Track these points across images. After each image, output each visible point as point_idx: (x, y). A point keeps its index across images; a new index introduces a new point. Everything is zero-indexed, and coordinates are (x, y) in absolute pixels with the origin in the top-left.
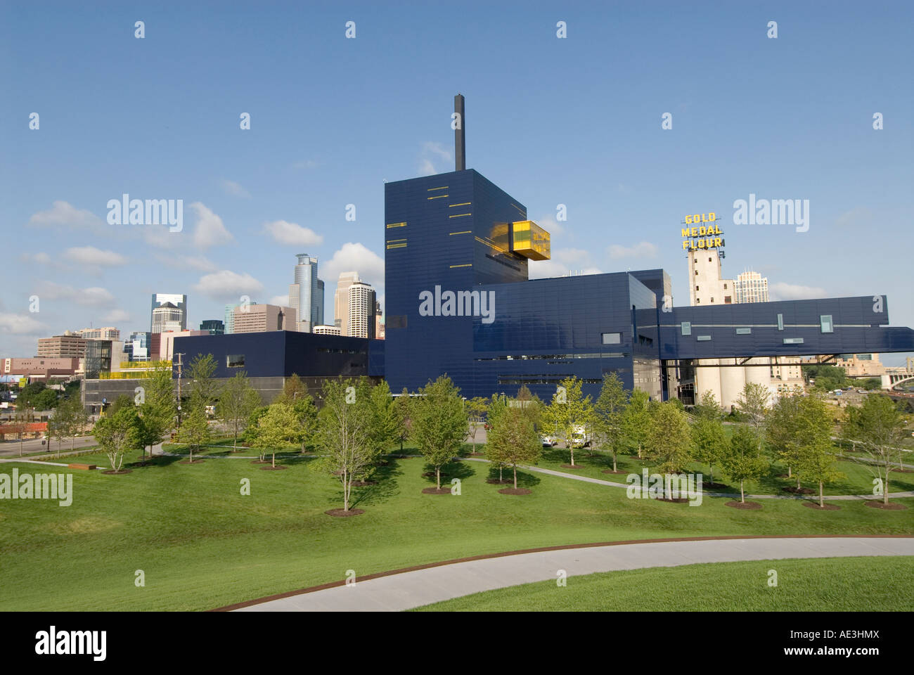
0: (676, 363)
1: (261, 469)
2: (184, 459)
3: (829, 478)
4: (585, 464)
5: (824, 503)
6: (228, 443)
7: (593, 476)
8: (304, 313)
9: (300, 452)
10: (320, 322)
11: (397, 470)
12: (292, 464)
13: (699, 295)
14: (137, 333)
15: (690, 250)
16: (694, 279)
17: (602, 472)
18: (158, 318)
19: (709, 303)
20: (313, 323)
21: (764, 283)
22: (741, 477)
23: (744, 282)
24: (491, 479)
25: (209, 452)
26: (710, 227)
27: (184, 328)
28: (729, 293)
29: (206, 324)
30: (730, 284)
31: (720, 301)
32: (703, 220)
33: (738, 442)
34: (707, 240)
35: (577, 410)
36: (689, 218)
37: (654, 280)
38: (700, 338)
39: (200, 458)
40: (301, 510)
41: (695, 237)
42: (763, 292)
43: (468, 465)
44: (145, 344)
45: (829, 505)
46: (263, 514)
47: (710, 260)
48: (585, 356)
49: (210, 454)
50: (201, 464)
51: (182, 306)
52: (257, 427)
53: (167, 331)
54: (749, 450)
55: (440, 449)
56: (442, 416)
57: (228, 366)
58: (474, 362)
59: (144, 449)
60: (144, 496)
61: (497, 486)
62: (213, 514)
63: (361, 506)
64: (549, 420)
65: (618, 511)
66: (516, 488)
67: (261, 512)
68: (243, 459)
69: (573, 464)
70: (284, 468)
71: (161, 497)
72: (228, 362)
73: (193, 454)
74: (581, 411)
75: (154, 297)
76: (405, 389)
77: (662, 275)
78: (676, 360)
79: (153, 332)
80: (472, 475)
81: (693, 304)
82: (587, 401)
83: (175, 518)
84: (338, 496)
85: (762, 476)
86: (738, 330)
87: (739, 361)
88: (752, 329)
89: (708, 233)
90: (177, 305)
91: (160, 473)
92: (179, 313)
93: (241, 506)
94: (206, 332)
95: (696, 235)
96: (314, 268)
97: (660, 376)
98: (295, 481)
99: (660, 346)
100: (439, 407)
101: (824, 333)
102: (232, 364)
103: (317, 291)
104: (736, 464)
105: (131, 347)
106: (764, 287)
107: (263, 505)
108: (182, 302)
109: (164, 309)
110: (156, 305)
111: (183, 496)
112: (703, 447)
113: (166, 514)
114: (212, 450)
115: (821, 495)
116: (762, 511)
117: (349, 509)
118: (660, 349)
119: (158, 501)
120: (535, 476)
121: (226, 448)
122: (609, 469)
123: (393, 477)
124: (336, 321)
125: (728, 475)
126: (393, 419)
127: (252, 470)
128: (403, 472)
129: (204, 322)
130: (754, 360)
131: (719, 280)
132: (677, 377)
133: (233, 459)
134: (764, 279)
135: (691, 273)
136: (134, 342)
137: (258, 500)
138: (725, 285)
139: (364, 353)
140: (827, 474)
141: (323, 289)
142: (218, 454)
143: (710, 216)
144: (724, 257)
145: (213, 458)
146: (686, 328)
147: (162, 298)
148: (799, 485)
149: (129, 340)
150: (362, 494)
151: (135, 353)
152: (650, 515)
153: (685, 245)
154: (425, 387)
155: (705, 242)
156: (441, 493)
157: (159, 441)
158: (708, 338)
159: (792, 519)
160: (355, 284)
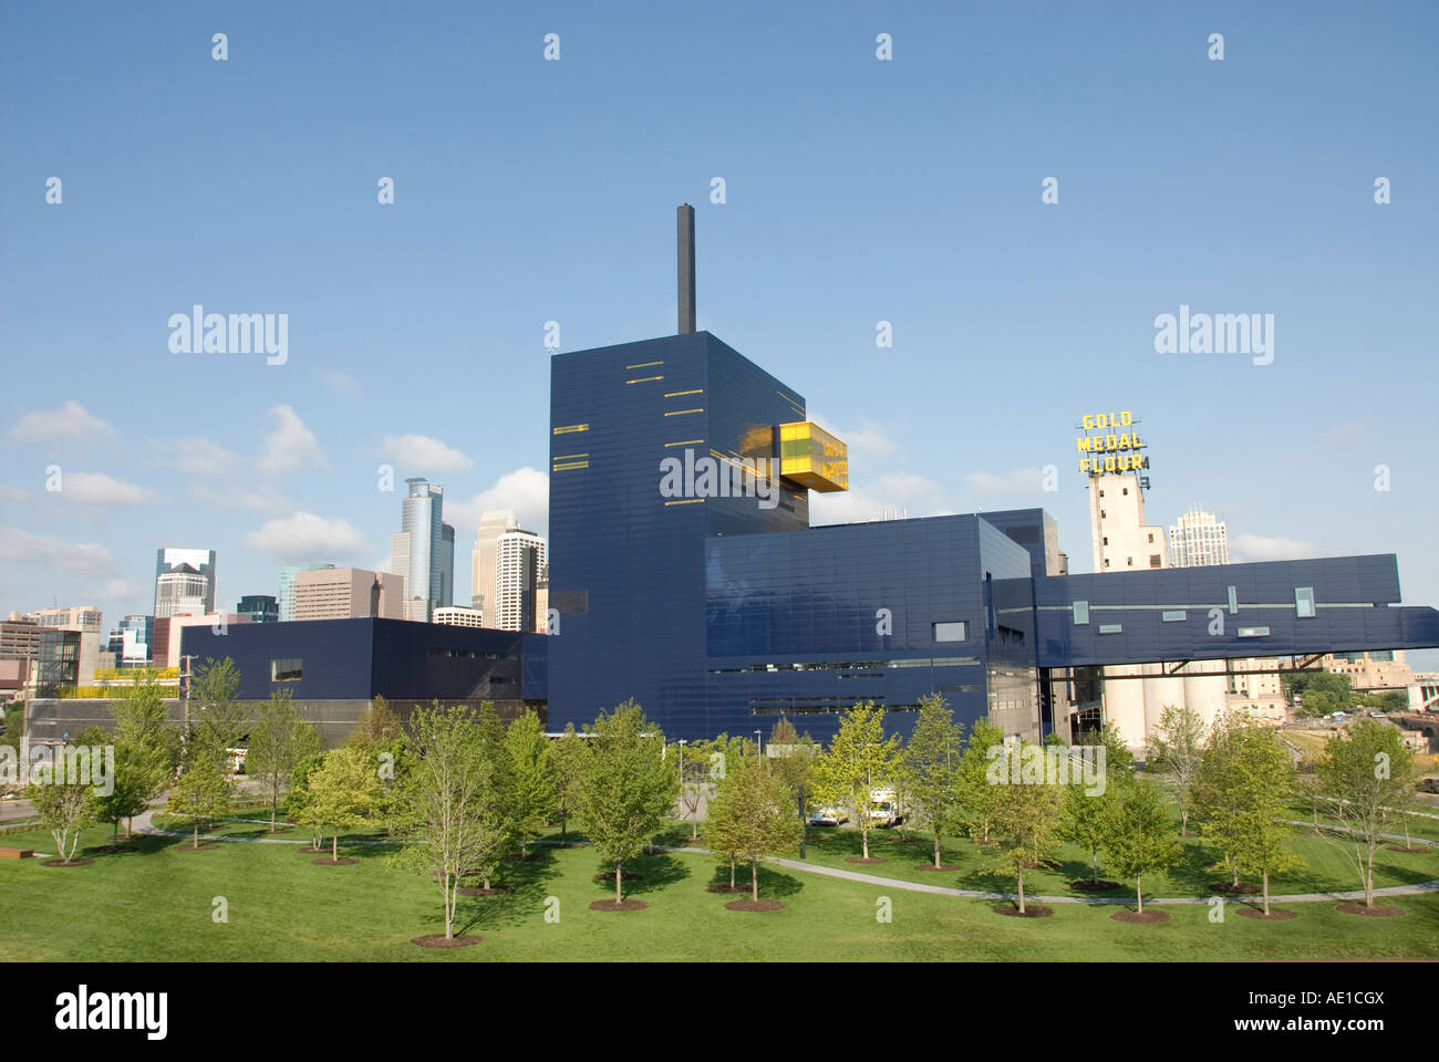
0: (1068, 673)
1: (312, 863)
2: (184, 842)
3: (1277, 866)
4: (887, 856)
5: (1270, 909)
6: (263, 815)
7: (898, 876)
8: (419, 584)
9: (387, 835)
10: (446, 600)
11: (552, 868)
12: (368, 856)
13: (1108, 552)
14: (130, 618)
15: (1092, 474)
16: (1100, 527)
17: (916, 868)
18: (167, 591)
19: (1125, 568)
20: (434, 603)
21: (1221, 530)
22: (1138, 869)
23: (1189, 529)
24: (715, 884)
25: (227, 832)
26: (1124, 436)
27: (209, 610)
28: (1157, 548)
29: (248, 603)
30: (1158, 534)
31: (1142, 564)
32: (1112, 422)
33: (1133, 809)
34: (1119, 458)
35: (874, 761)
36: (1088, 419)
37: (1026, 528)
38: (1104, 629)
39: (212, 841)
40: (371, 936)
41: (1100, 453)
42: (1219, 547)
43: (680, 860)
44: (143, 637)
45: (1278, 911)
46: (306, 940)
47: (1125, 492)
48: (905, 664)
49: (232, 835)
50: (213, 851)
51: (208, 570)
52: (307, 790)
53: (180, 615)
54: (1150, 823)
55: (621, 832)
56: (625, 774)
57: (274, 679)
58: (708, 675)
59: (116, 822)
60: (108, 906)
61: (724, 896)
62: (220, 939)
63: (476, 931)
64: (824, 779)
65: (927, 935)
66: (755, 899)
67: (302, 938)
68: (285, 845)
69: (866, 856)
70: (353, 862)
71: (136, 907)
72: (274, 673)
73: (199, 833)
74: (882, 762)
75: (161, 553)
76: (570, 724)
77: (1041, 518)
78: (1068, 667)
79: (158, 616)
80: (684, 878)
81: (1098, 570)
82: (891, 744)
83: (154, 944)
84: (438, 912)
85: (1171, 868)
86: (1165, 614)
87: (1169, 667)
88: (1188, 611)
89: (1121, 446)
90: (198, 569)
91: (140, 865)
92: (202, 582)
93: (269, 925)
94: (247, 618)
95: (1101, 449)
96: (436, 502)
97: (1038, 696)
98: (369, 886)
99: (1036, 642)
100: (620, 757)
101: (1300, 618)
102: (282, 675)
103: (442, 544)
104: (1128, 848)
105: (121, 641)
106: (1221, 539)
107: (308, 925)
108: (207, 562)
109: (177, 575)
110: (163, 568)
111: (175, 906)
112: (1082, 820)
113: (140, 937)
114: (236, 828)
115: (1266, 894)
116: (1169, 925)
117: (455, 936)
118: (1037, 650)
119: (129, 914)
120: (795, 877)
121: (258, 825)
122: (929, 862)
123: (543, 881)
124: (475, 598)
125: (1116, 866)
126: (545, 778)
127: (297, 865)
128: (562, 872)
129: (244, 598)
130: (1194, 666)
131: (1141, 526)
132: (1069, 698)
133: (268, 845)
134: (1220, 525)
135: (1095, 515)
136: (125, 632)
137: (300, 916)
138: (1151, 536)
139: (515, 658)
140: (1274, 860)
141: (453, 541)
142: (244, 835)
143: (1123, 417)
144: (1148, 488)
145: (234, 842)
146: (1080, 613)
147: (174, 557)
148: (1236, 879)
149: (117, 630)
150: (482, 909)
151: (126, 653)
152: (980, 940)
153: (1084, 467)
154: (593, 723)
155: (1116, 461)
156: (622, 910)
157: (142, 809)
158: (1117, 628)
159: (1215, 937)
160: (508, 531)
